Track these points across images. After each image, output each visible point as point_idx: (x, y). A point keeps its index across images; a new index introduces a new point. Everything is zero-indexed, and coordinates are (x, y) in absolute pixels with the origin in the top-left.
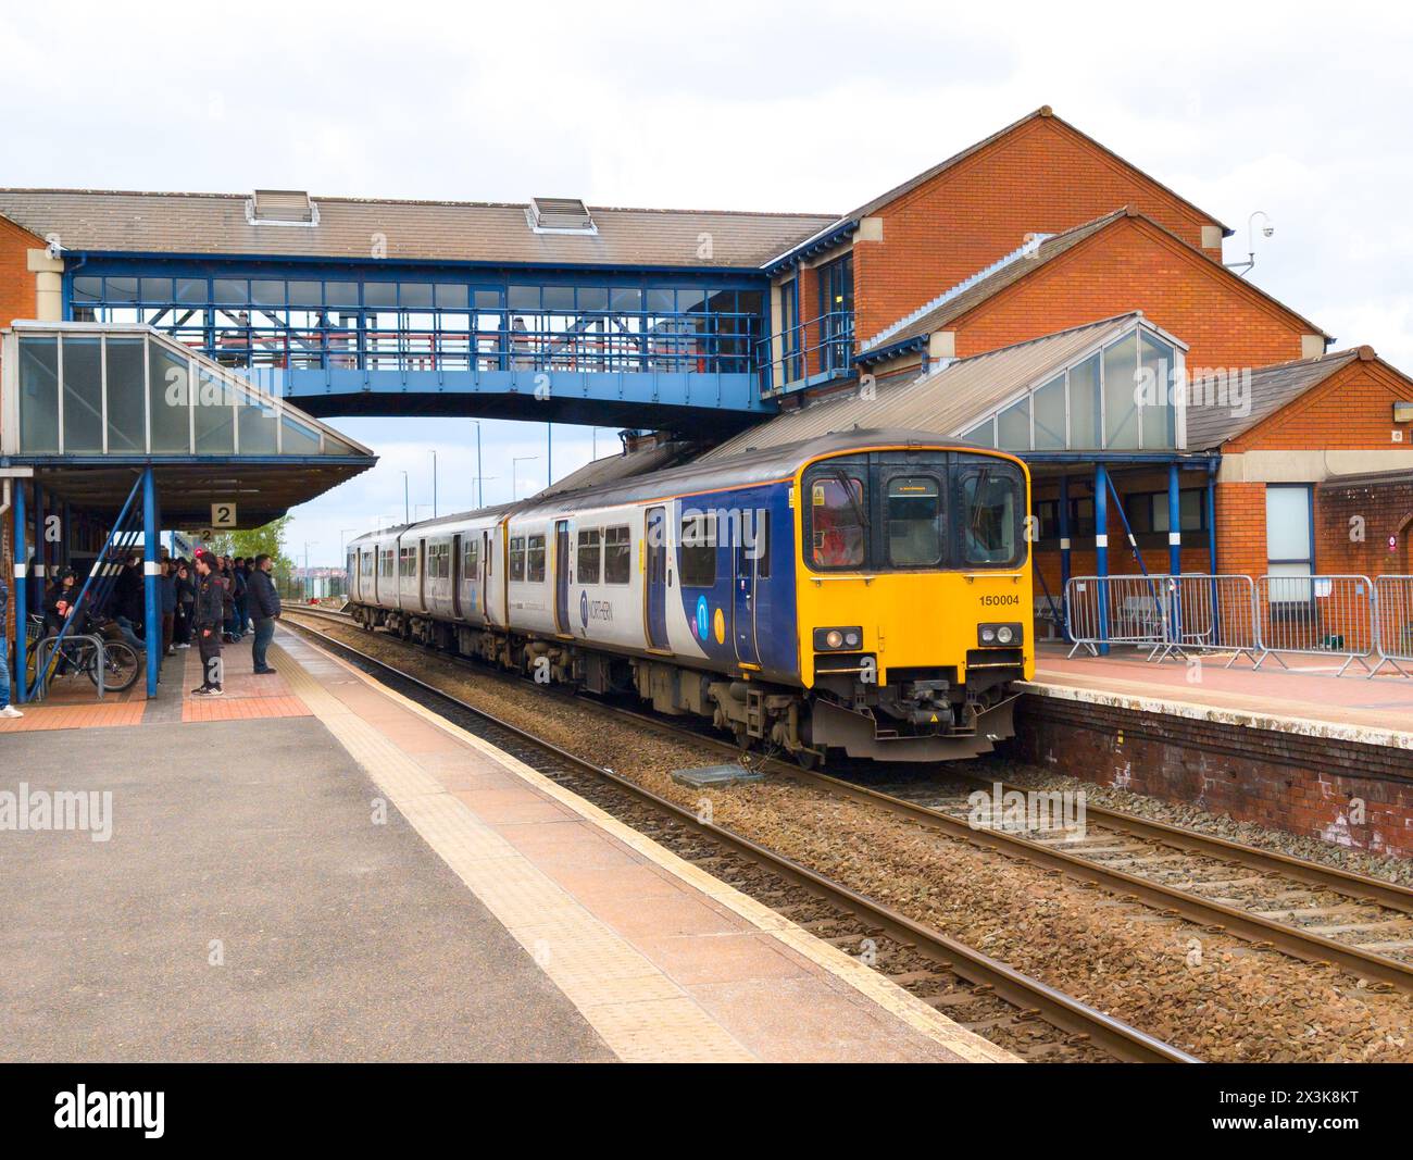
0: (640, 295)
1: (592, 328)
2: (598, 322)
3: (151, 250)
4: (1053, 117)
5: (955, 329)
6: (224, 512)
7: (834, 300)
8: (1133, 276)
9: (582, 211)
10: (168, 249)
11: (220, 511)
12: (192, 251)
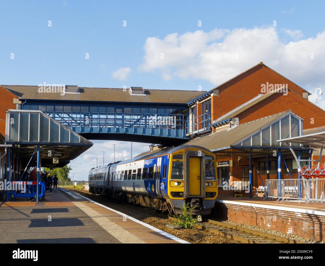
0: (156, 110)
1: (144, 118)
2: (145, 117)
3: (41, 99)
4: (263, 65)
5: (238, 117)
6: (56, 160)
7: (206, 111)
8: (285, 104)
9: (142, 90)
10: (45, 99)
11: (55, 160)
12: (51, 99)
